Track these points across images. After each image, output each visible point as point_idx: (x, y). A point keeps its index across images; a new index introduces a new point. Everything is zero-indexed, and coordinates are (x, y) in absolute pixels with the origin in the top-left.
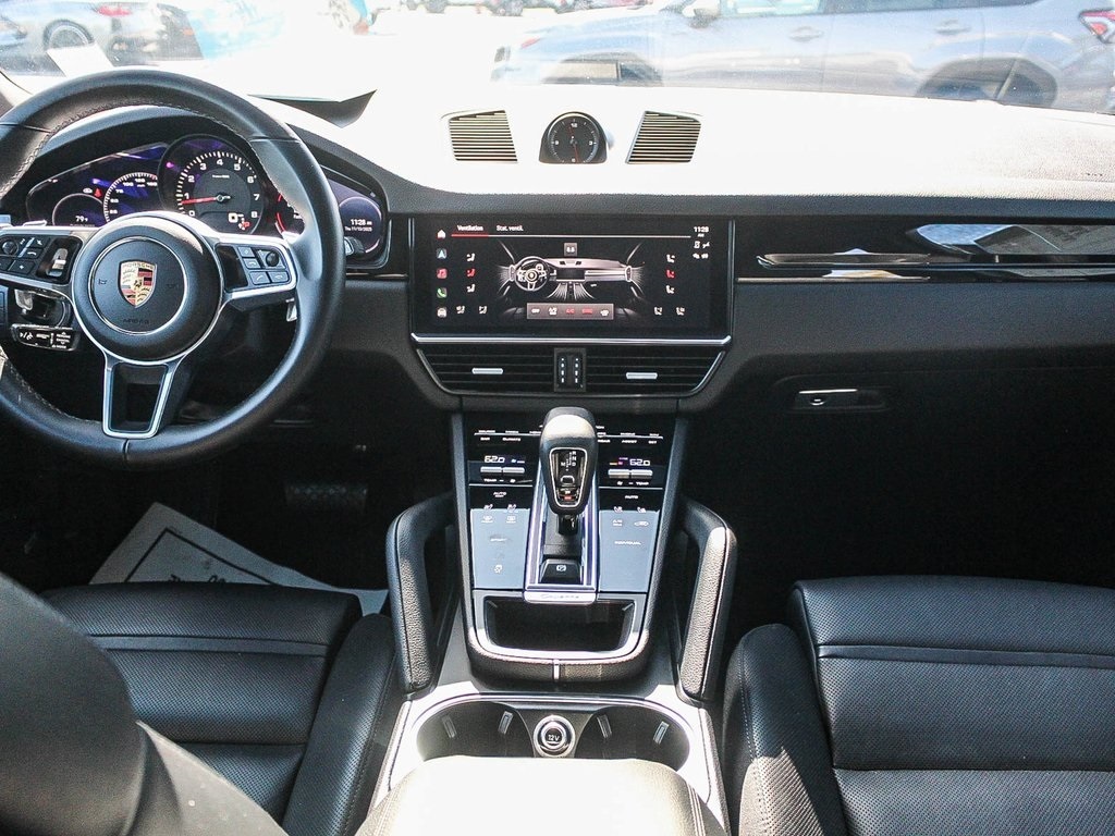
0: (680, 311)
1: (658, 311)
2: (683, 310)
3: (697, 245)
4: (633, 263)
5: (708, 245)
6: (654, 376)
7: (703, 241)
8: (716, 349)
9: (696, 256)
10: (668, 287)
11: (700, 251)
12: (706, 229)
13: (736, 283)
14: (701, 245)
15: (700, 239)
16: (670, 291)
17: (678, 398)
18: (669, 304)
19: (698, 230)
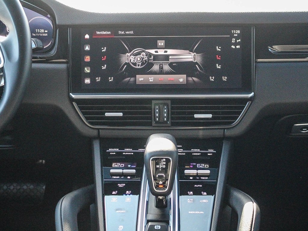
0: (225, 79)
1: (212, 79)
2: (226, 78)
3: (233, 40)
4: (197, 51)
5: (240, 40)
6: (210, 116)
7: (237, 38)
8: (245, 100)
9: (233, 47)
10: (217, 65)
11: (236, 44)
12: (239, 32)
13: (256, 62)
14: (236, 40)
15: (235, 37)
16: (219, 67)
17: (224, 129)
18: (218, 74)
19: (234, 32)
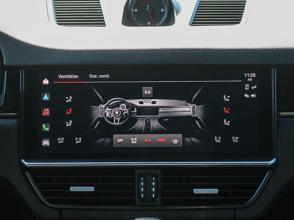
0: (235, 139)
1: (218, 140)
2: (237, 138)
3: (247, 87)
4: (197, 102)
5: (255, 87)
6: (215, 191)
7: (251, 84)
8: (265, 168)
9: (246, 95)
10: (225, 120)
11: (250, 92)
12: (254, 75)
13: (279, 116)
14: (250, 87)
15: (249, 83)
16: (227, 123)
17: (235, 209)
18: (226, 133)
19: (247, 75)
